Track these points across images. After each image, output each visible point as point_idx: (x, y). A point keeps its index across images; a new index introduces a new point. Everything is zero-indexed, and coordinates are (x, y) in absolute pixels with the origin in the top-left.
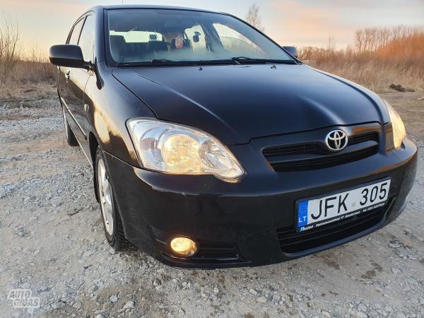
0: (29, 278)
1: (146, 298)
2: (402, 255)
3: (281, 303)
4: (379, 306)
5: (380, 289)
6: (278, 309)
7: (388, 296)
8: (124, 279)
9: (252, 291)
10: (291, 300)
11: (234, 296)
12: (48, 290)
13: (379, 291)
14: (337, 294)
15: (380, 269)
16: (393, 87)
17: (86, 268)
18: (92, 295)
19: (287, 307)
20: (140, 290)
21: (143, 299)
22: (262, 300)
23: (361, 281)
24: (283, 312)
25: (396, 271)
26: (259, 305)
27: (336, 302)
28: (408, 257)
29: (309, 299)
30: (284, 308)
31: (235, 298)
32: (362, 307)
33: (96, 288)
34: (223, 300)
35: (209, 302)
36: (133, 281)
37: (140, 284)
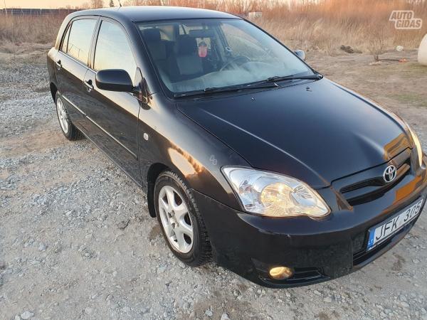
0: (124, 301)
1: (235, 309)
2: (414, 246)
3: (343, 301)
4: (414, 295)
5: (410, 280)
6: (343, 307)
7: (417, 285)
8: (208, 292)
9: (316, 292)
10: (349, 297)
11: (303, 298)
12: (148, 311)
13: (409, 281)
14: (381, 288)
15: (404, 261)
16: (343, 48)
17: (168, 285)
18: (188, 312)
19: (349, 304)
20: (226, 301)
21: (233, 310)
22: (328, 300)
23: (394, 273)
24: (347, 309)
25: (416, 262)
26: (327, 305)
27: (383, 295)
28: (419, 246)
29: (363, 295)
30: (347, 305)
31: (305, 300)
32: (403, 298)
33: (189, 305)
34: (297, 303)
35: (287, 307)
36: (216, 293)
37: (224, 297)
